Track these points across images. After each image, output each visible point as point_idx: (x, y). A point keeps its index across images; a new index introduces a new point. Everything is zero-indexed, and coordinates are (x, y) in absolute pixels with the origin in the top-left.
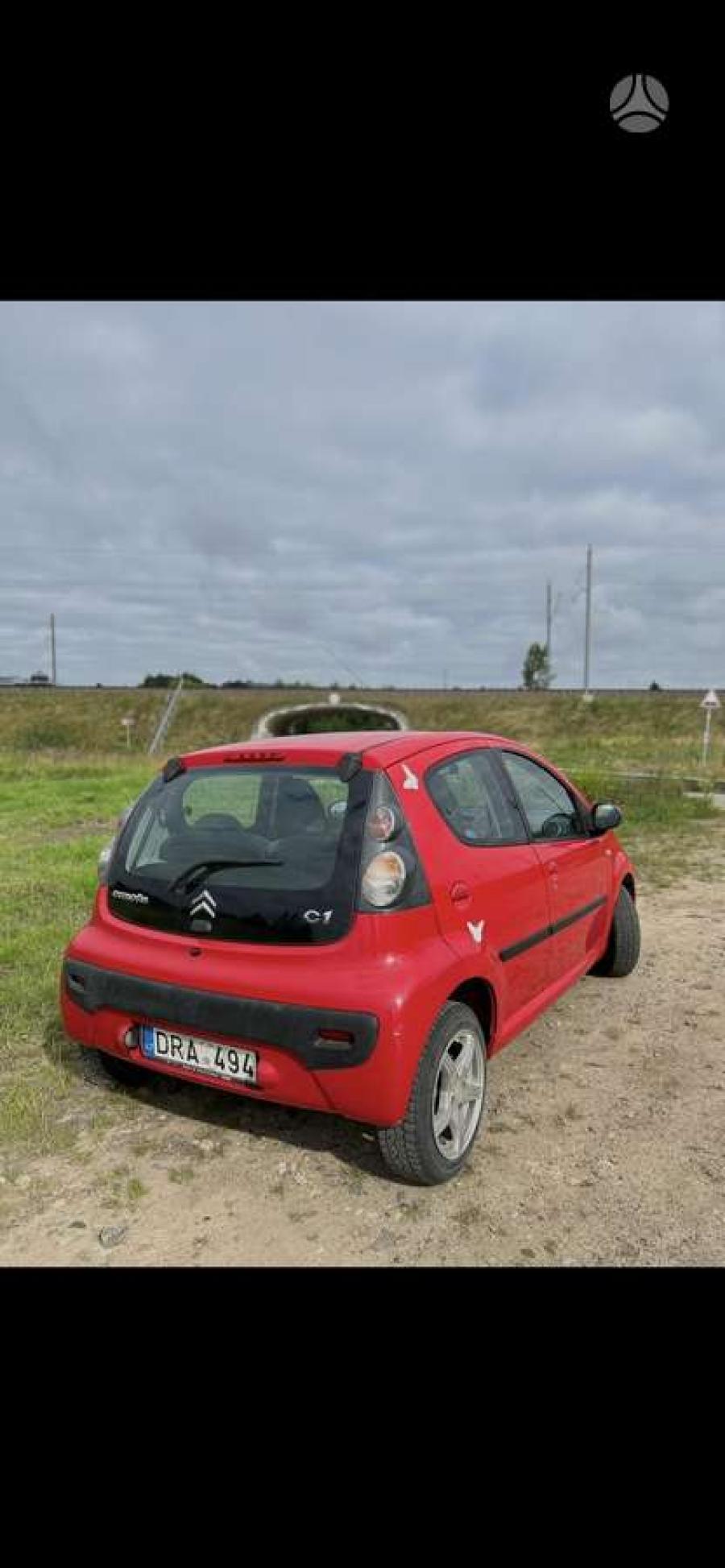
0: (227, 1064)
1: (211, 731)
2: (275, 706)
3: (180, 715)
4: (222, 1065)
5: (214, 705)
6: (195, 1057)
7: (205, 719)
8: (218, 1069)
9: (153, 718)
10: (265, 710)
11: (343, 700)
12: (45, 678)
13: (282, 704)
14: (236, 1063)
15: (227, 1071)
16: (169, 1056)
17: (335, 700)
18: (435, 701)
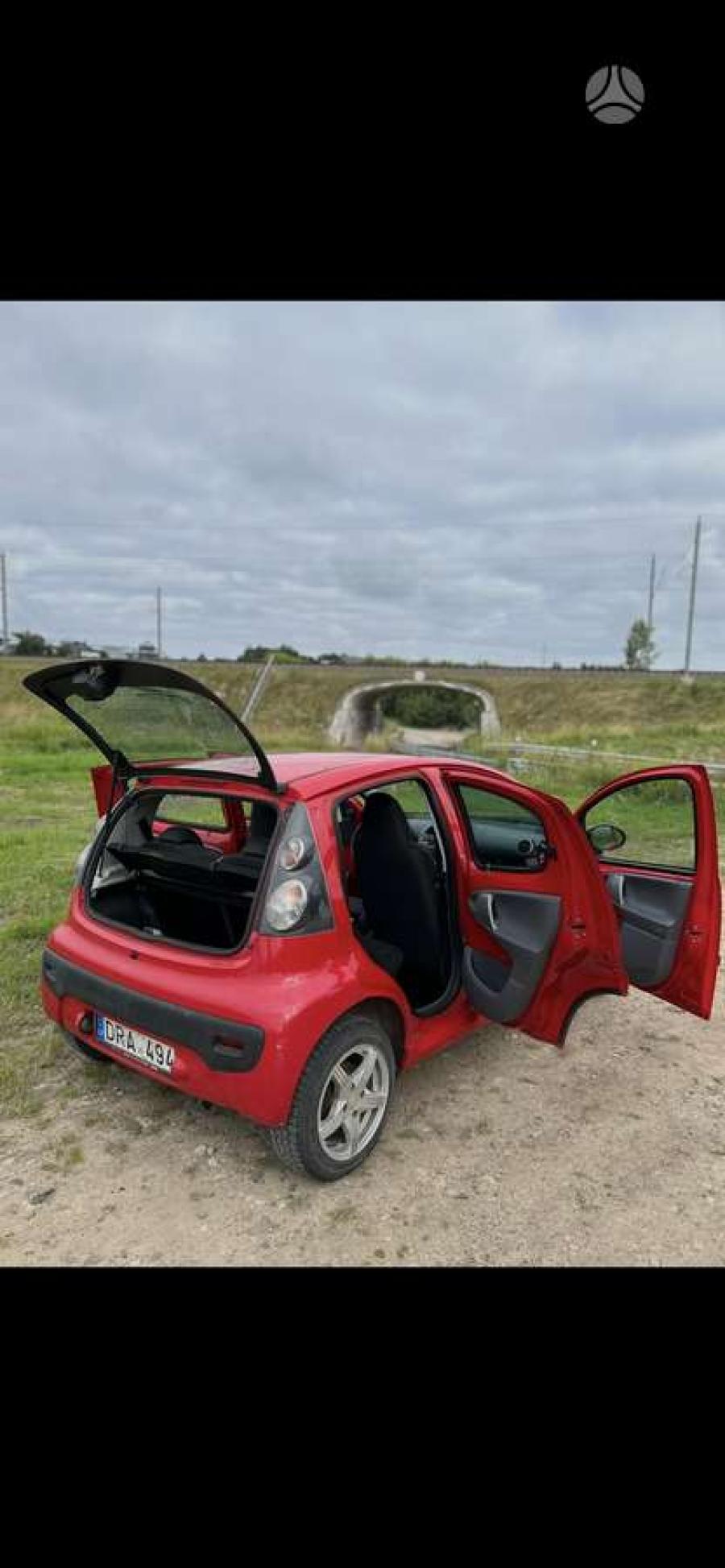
0: (156, 1056)
1: (297, 706)
2: (359, 683)
3: (269, 690)
4: (151, 1055)
5: (302, 681)
6: (132, 1046)
7: (293, 694)
8: (149, 1059)
9: (243, 691)
10: (351, 687)
11: (428, 678)
12: (152, 648)
13: (367, 681)
14: (161, 1056)
15: (155, 1062)
16: (114, 1042)
17: (419, 677)
18: (523, 680)
